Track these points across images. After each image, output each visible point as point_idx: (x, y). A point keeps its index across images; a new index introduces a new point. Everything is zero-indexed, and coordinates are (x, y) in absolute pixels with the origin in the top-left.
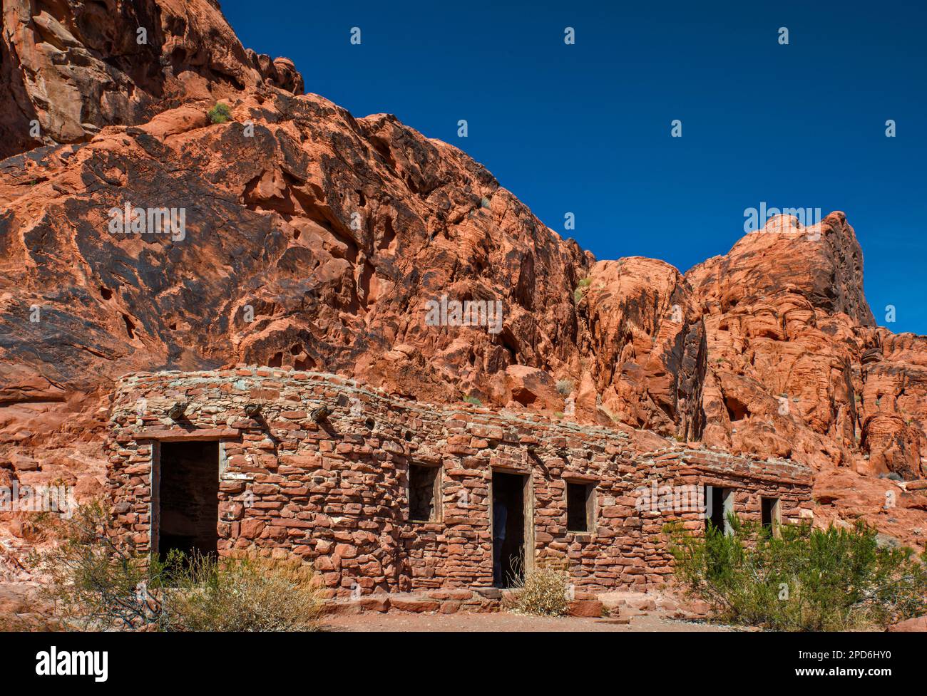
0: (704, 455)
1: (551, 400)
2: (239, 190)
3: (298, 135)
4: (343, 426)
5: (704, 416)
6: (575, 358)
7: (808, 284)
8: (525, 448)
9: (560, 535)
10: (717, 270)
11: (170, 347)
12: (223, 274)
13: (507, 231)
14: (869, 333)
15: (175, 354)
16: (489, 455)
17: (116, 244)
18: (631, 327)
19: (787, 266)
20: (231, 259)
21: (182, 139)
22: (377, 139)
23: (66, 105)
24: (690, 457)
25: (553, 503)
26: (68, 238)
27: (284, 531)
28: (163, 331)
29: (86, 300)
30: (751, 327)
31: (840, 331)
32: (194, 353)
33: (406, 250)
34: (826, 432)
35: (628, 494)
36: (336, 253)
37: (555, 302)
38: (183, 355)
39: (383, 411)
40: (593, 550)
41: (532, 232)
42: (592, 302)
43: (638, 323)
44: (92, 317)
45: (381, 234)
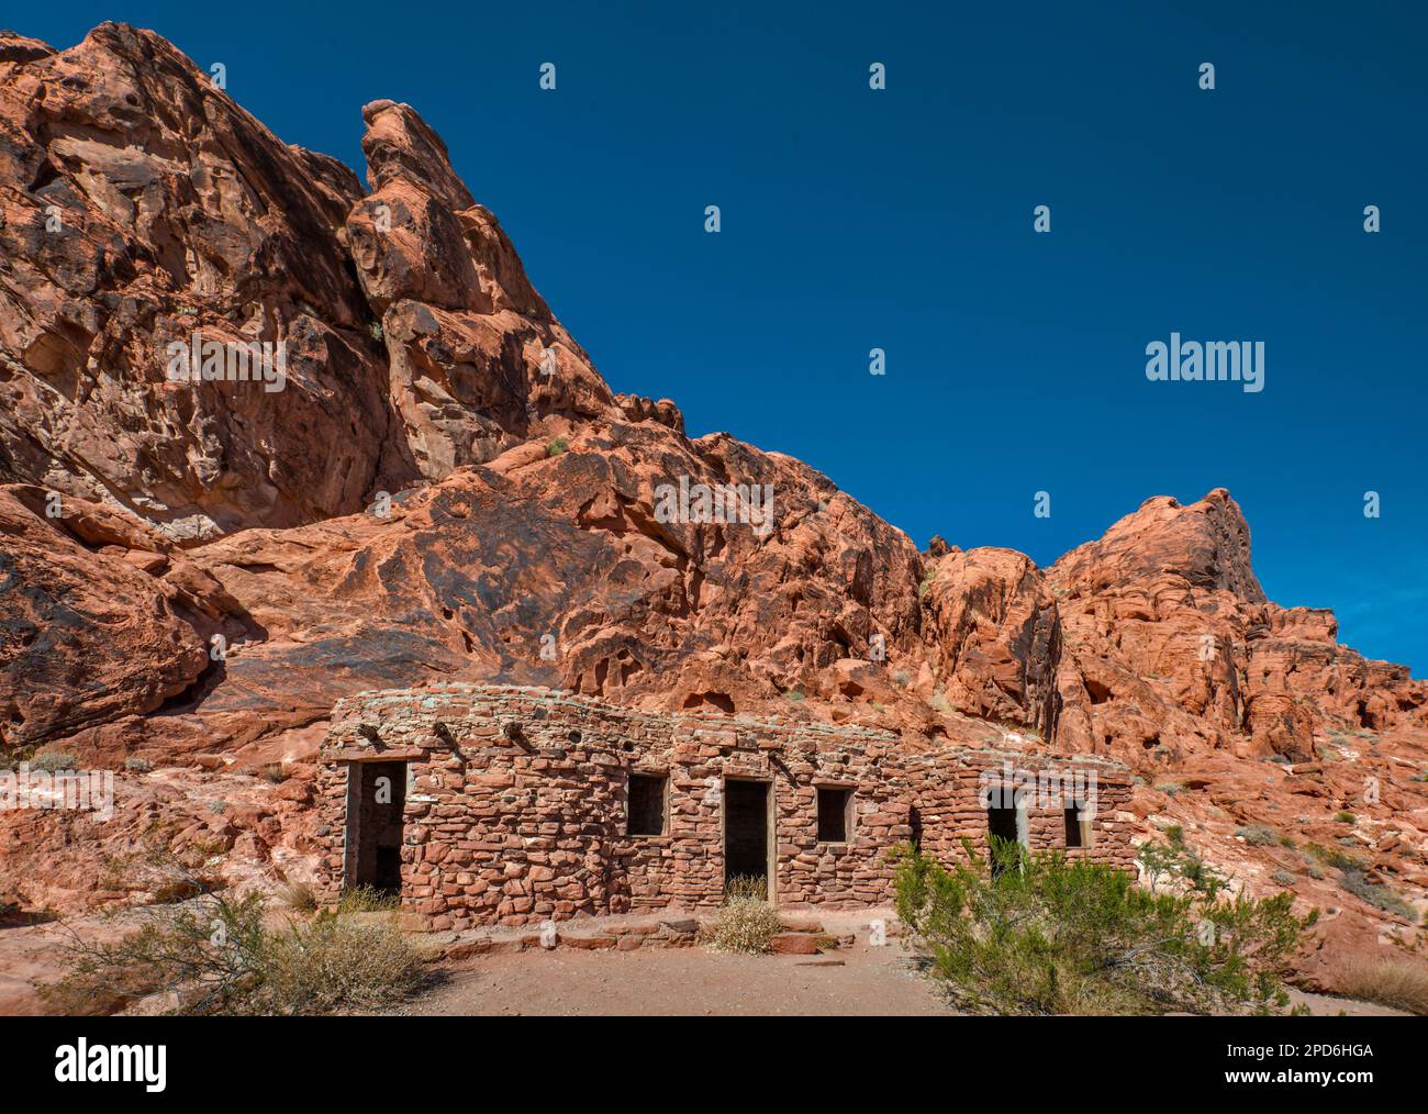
0: (988, 756)
1: (880, 692)
2: (573, 513)
3: (630, 458)
4: (542, 740)
5: (1061, 701)
6: (918, 649)
7: (1187, 563)
8: (766, 753)
9: (808, 847)
10: (1088, 555)
11: (504, 658)
12: (556, 590)
13: (843, 532)
14: (1255, 610)
15: (508, 664)
16: (720, 763)
17: (458, 570)
18: (976, 616)
19: (1163, 547)
20: (564, 576)
21: (521, 472)
22: (713, 457)
23: (442, 454)
24: (969, 758)
25: (800, 812)
26: (417, 569)
27: (469, 855)
28: (498, 644)
29: (430, 621)
30: (1119, 610)
31: (1222, 609)
32: (527, 662)
33: (736, 557)
34: (1201, 713)
35: (895, 799)
36: (666, 564)
37: (895, 596)
38: (516, 666)
39: (593, 722)
40: (850, 862)
41: (872, 530)
42: (936, 594)
43: (982, 611)
44: (434, 636)
45: (712, 543)
